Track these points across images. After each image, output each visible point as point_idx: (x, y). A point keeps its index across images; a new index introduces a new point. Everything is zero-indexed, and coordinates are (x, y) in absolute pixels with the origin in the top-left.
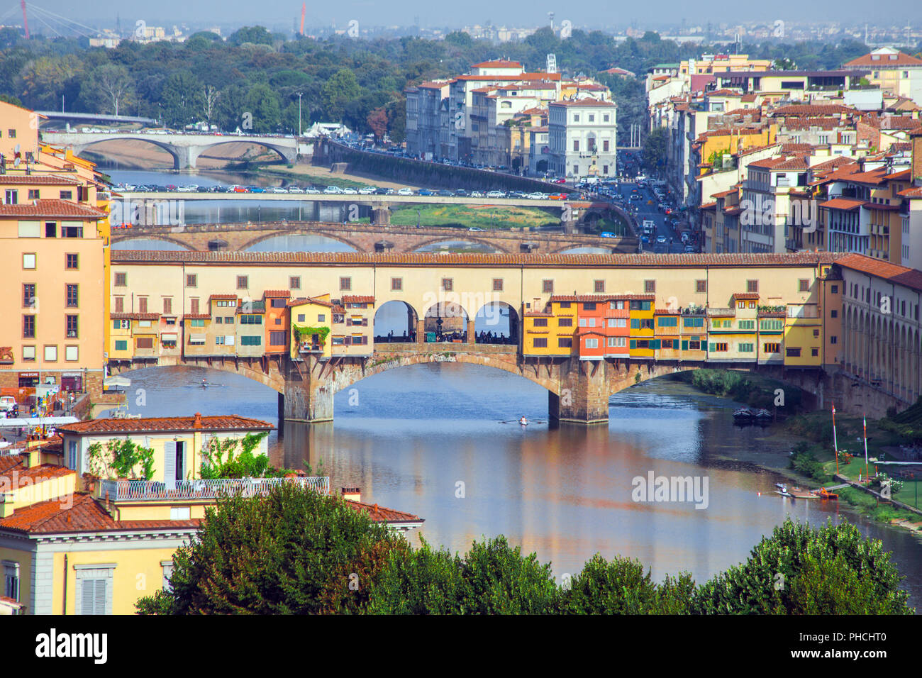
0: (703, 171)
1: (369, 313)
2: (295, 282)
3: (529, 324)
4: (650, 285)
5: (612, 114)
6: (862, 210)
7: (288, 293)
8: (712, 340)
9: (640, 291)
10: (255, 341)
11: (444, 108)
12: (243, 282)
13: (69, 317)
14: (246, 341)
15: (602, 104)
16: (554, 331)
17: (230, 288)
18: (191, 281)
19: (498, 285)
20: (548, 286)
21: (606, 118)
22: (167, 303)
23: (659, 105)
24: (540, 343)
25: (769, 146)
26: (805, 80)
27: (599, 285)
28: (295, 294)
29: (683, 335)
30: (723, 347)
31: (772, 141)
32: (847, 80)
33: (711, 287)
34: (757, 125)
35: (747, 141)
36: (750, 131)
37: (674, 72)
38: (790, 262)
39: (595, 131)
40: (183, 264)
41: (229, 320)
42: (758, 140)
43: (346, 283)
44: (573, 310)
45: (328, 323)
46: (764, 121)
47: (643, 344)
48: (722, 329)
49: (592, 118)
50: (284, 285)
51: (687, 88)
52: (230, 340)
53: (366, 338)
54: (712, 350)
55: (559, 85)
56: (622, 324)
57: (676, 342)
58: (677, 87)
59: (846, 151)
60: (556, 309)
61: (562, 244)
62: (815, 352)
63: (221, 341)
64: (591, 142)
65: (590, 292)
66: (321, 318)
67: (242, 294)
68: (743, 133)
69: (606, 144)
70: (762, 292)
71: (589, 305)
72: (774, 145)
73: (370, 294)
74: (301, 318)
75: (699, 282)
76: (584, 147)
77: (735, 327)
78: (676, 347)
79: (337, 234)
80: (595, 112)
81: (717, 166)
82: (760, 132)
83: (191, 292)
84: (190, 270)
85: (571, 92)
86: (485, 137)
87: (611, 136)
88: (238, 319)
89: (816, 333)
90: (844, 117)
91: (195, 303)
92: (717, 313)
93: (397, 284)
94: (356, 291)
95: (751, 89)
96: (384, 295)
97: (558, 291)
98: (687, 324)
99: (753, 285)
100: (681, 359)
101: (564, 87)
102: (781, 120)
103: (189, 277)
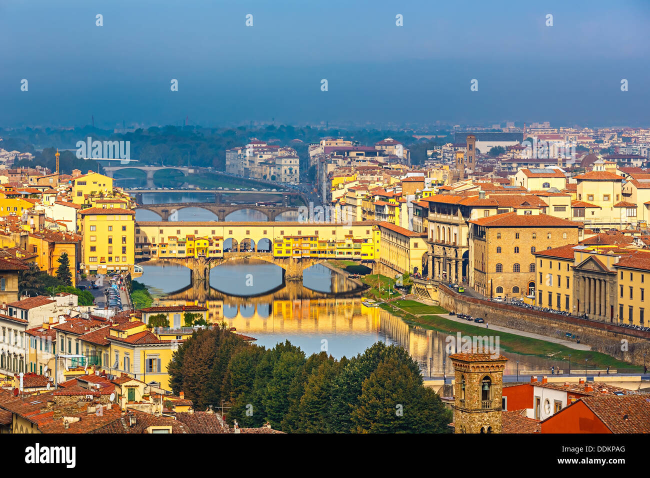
0: (333, 189)
1: (221, 242)
2: (196, 232)
3: (275, 246)
4: (317, 232)
5: (298, 161)
6: (386, 206)
7: (194, 236)
8: (338, 251)
9: (314, 234)
10: (183, 252)
11: (239, 158)
12: (179, 232)
13: (109, 239)
14: (180, 252)
15: (294, 157)
16: (284, 248)
17: (175, 234)
18: (161, 232)
19: (265, 232)
20: (282, 233)
21: (296, 162)
22: (153, 239)
23: (314, 157)
24: (280, 252)
25: (354, 181)
26: (364, 153)
27: (300, 232)
28: (196, 236)
29: (328, 249)
30: (341, 253)
31: (355, 179)
32: (378, 153)
33: (337, 233)
34: (350, 174)
35: (348, 179)
36: (348, 175)
37: (318, 145)
38: (363, 224)
39: (292, 166)
40: (159, 226)
41: (174, 245)
42: (351, 179)
43: (213, 232)
44: (291, 240)
45: (207, 245)
46: (352, 172)
47: (314, 252)
48: (341, 247)
49: (291, 162)
50: (193, 233)
51: (323, 151)
52: (174, 252)
53: (220, 251)
54: (338, 254)
55: (279, 150)
56: (308, 246)
57: (326, 251)
58: (320, 150)
59: (380, 184)
60: (285, 241)
61: (283, 210)
62: (372, 255)
63: (171, 252)
64: (291, 170)
65: (296, 234)
66: (205, 244)
67: (178, 236)
68: (346, 176)
69: (296, 171)
70: (354, 234)
71: (296, 238)
72: (356, 181)
73: (222, 236)
74: (198, 244)
75: (333, 231)
76: (288, 172)
77: (345, 246)
78: (326, 253)
79: (206, 207)
80: (292, 160)
81: (337, 187)
82: (351, 176)
83: (161, 235)
84: (161, 228)
85: (283, 152)
86: (254, 168)
87: (297, 168)
88: (177, 245)
89: (372, 248)
90: (379, 171)
91: (163, 239)
92: (339, 241)
93: (231, 232)
94: (217, 235)
95: (346, 156)
96: (227, 236)
97: (286, 234)
98: (329, 246)
99: (351, 232)
100: (327, 257)
101: (280, 150)
102: (358, 172)
103: (161, 230)
